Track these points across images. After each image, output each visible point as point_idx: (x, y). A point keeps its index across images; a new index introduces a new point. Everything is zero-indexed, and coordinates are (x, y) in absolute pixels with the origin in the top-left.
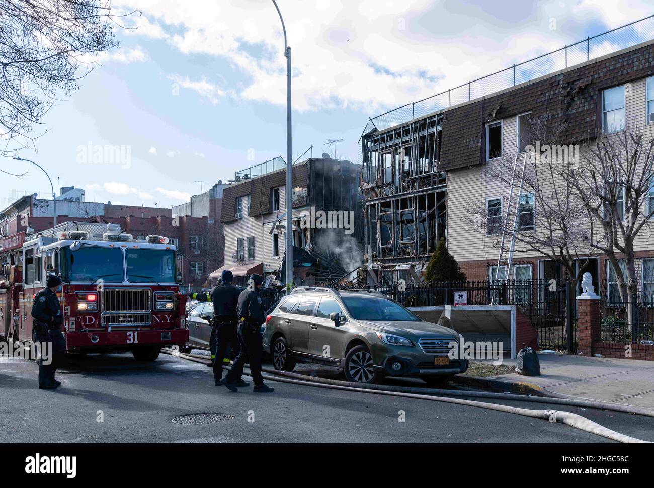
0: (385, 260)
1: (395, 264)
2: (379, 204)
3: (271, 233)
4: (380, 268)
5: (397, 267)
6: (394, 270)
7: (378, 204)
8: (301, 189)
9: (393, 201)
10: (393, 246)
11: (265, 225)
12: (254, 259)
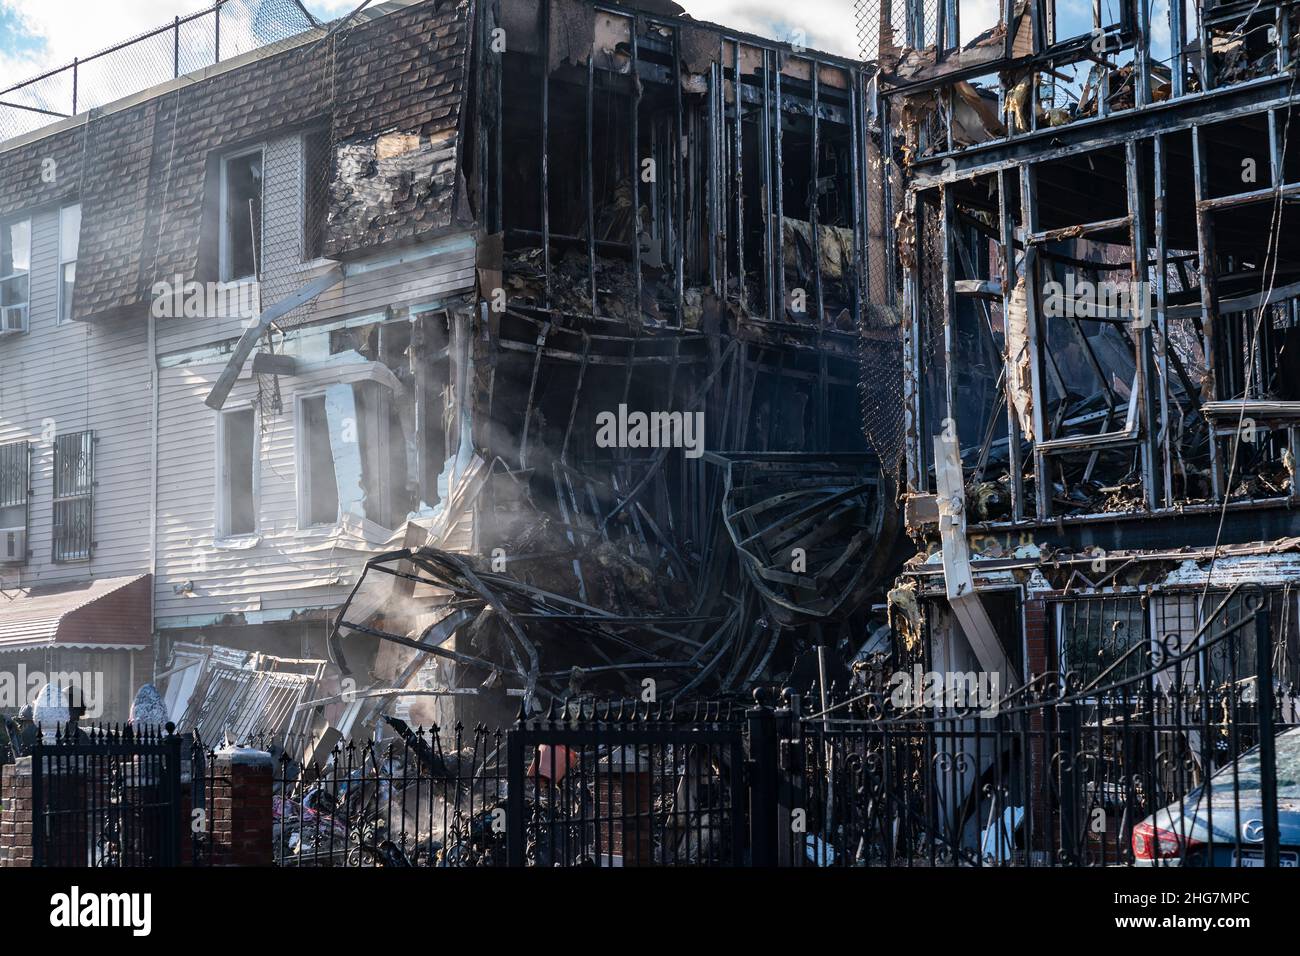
0: (1074, 529)
1: (1174, 554)
2: (1024, 178)
3: (215, 400)
4: (1039, 585)
5: (1188, 574)
6: (1155, 594)
7: (1012, 175)
8: (415, 141)
9: (1144, 149)
10: (1142, 435)
11: (166, 361)
12: (91, 558)
